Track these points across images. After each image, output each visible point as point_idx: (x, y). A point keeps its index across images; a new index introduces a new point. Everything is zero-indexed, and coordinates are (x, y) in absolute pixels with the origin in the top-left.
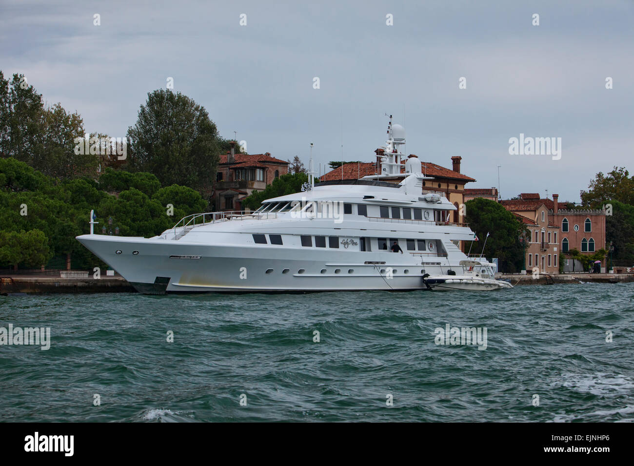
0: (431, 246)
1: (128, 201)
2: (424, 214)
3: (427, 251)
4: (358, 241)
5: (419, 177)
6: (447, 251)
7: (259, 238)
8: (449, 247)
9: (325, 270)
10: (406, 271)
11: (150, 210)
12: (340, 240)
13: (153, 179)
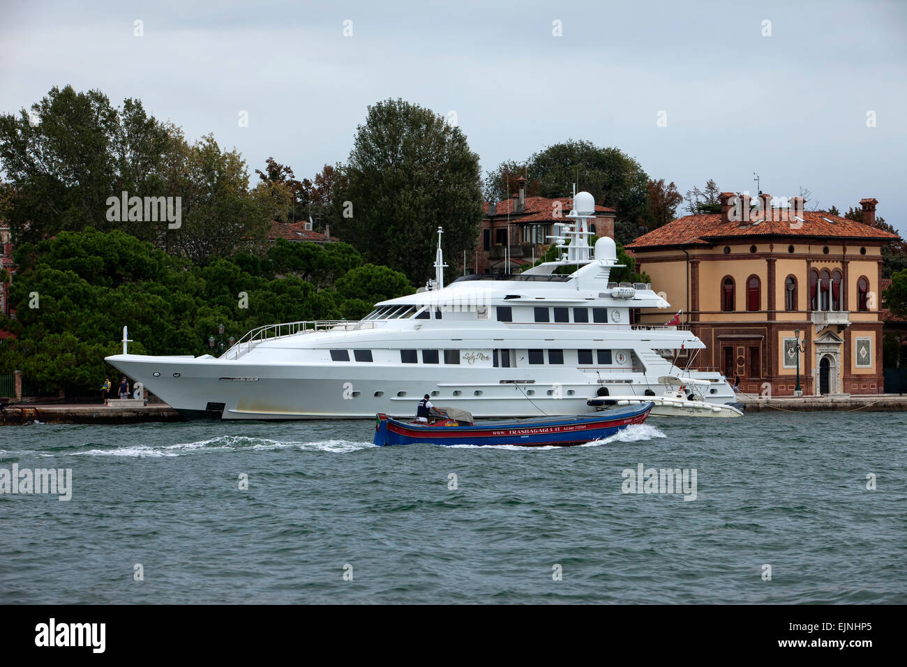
0: (621, 358)
1: (278, 294)
2: (612, 315)
3: (615, 364)
4: (491, 355)
5: (605, 265)
6: (646, 364)
7: (339, 355)
8: (648, 359)
9: (438, 392)
10: (570, 392)
11: (313, 306)
12: (462, 354)
13: (350, 252)
